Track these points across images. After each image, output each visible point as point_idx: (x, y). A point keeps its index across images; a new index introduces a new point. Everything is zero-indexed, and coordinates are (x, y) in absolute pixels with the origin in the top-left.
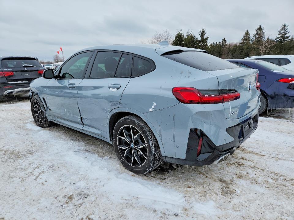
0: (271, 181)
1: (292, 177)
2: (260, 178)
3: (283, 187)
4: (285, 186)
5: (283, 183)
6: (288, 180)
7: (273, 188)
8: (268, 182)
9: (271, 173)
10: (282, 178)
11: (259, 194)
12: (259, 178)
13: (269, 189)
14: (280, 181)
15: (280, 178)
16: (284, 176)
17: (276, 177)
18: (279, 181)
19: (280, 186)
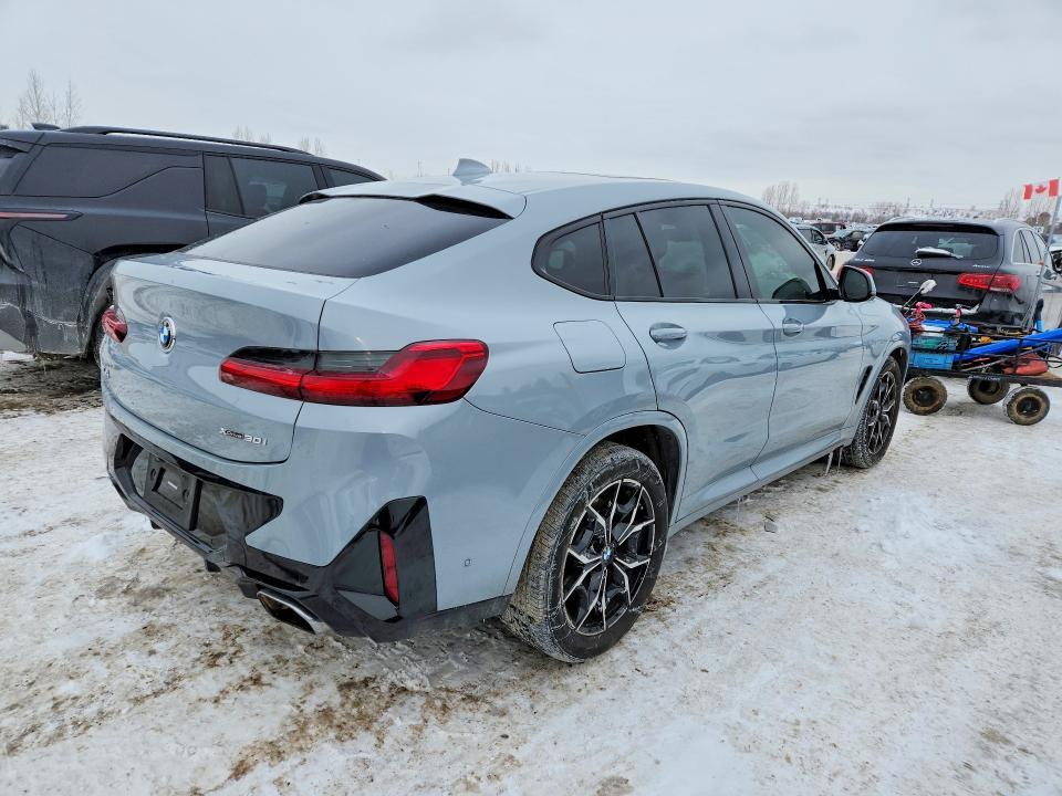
0: (67, 688)
1: (22, 758)
2: (105, 673)
3: (14, 700)
4: (12, 708)
5: (29, 712)
6: (24, 735)
7: (34, 675)
8: (71, 678)
9: (102, 715)
10: (50, 728)
11: (49, 634)
12: (108, 667)
13: (41, 661)
14: (42, 709)
15: (57, 724)
16: (51, 740)
17: (70, 714)
18: (46, 707)
19: (24, 695)
